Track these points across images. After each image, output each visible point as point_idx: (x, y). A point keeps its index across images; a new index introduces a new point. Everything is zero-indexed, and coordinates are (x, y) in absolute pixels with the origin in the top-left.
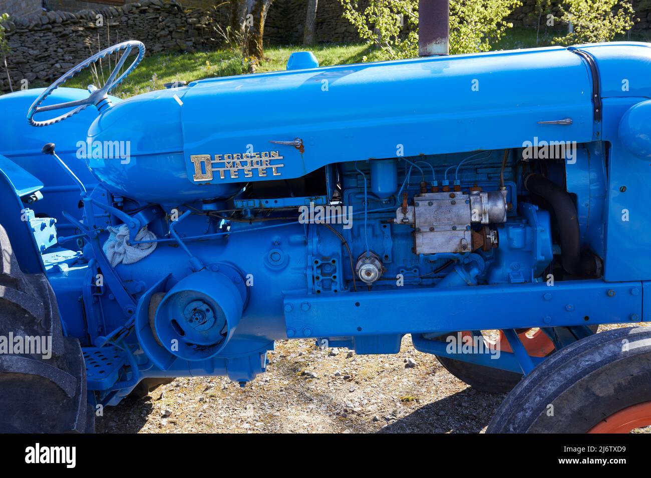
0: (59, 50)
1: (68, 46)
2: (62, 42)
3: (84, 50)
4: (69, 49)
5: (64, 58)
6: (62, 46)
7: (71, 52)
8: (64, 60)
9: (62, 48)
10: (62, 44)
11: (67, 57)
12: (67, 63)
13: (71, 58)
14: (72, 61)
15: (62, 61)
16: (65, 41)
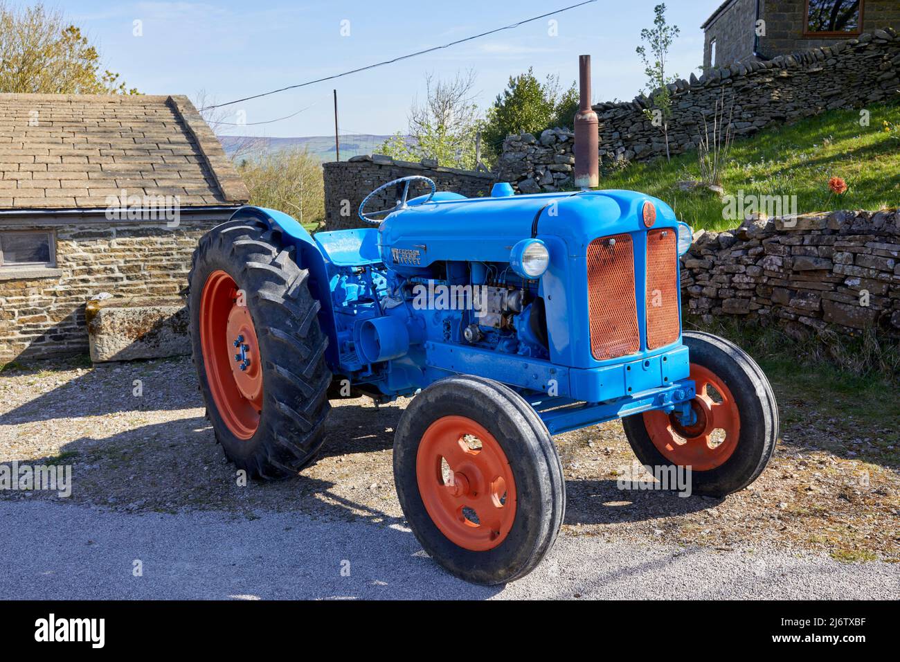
0: (738, 107)
1: (749, 102)
2: (742, 97)
3: (768, 105)
4: (749, 105)
5: (741, 116)
6: (741, 102)
7: (751, 109)
8: (740, 118)
9: (741, 105)
10: (742, 100)
11: (744, 116)
12: (744, 122)
13: (750, 116)
14: (751, 120)
15: (738, 120)
16: (746, 96)
